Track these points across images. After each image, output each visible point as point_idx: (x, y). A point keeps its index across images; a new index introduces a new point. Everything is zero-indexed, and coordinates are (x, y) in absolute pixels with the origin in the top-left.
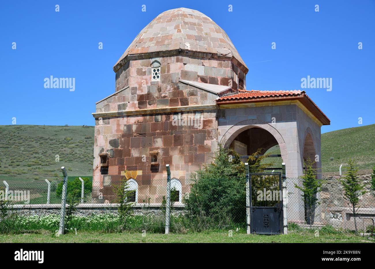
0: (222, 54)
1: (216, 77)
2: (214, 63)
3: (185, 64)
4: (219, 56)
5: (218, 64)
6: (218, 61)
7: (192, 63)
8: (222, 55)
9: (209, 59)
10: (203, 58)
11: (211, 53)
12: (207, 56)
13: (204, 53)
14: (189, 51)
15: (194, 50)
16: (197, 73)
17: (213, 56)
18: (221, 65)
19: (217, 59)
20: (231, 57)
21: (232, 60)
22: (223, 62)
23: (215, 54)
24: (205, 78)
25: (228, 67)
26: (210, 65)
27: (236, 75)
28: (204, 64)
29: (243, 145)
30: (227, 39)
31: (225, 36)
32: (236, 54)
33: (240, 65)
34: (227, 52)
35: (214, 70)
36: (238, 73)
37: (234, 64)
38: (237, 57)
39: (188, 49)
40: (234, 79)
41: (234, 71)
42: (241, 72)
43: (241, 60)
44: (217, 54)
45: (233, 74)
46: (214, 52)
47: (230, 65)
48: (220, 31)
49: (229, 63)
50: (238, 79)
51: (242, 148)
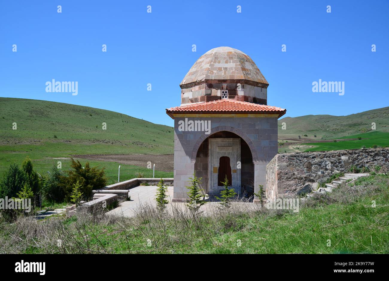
0: (199, 81)
1: (197, 97)
2: (197, 87)
3: (184, 94)
5: (199, 88)
7: (187, 91)
9: (195, 86)
10: (192, 87)
11: (193, 82)
12: (192, 85)
13: (191, 83)
15: (185, 83)
16: (189, 97)
17: (195, 84)
18: (200, 88)
19: (198, 85)
20: (204, 80)
21: (206, 82)
22: (201, 86)
24: (193, 99)
26: (195, 90)
27: (217, 90)
28: (192, 90)
29: (231, 139)
30: (223, 63)
31: (219, 62)
32: (223, 74)
33: (225, 81)
34: (202, 78)
35: (197, 92)
36: (224, 87)
37: (213, 83)
38: (222, 76)
39: (183, 84)
40: (213, 95)
41: (214, 88)
42: (230, 84)
43: (230, 76)
44: (197, 81)
45: (209, 92)
46: (195, 81)
47: (205, 86)
48: (212, 61)
49: (204, 85)
50: (227, 91)
51: (231, 141)
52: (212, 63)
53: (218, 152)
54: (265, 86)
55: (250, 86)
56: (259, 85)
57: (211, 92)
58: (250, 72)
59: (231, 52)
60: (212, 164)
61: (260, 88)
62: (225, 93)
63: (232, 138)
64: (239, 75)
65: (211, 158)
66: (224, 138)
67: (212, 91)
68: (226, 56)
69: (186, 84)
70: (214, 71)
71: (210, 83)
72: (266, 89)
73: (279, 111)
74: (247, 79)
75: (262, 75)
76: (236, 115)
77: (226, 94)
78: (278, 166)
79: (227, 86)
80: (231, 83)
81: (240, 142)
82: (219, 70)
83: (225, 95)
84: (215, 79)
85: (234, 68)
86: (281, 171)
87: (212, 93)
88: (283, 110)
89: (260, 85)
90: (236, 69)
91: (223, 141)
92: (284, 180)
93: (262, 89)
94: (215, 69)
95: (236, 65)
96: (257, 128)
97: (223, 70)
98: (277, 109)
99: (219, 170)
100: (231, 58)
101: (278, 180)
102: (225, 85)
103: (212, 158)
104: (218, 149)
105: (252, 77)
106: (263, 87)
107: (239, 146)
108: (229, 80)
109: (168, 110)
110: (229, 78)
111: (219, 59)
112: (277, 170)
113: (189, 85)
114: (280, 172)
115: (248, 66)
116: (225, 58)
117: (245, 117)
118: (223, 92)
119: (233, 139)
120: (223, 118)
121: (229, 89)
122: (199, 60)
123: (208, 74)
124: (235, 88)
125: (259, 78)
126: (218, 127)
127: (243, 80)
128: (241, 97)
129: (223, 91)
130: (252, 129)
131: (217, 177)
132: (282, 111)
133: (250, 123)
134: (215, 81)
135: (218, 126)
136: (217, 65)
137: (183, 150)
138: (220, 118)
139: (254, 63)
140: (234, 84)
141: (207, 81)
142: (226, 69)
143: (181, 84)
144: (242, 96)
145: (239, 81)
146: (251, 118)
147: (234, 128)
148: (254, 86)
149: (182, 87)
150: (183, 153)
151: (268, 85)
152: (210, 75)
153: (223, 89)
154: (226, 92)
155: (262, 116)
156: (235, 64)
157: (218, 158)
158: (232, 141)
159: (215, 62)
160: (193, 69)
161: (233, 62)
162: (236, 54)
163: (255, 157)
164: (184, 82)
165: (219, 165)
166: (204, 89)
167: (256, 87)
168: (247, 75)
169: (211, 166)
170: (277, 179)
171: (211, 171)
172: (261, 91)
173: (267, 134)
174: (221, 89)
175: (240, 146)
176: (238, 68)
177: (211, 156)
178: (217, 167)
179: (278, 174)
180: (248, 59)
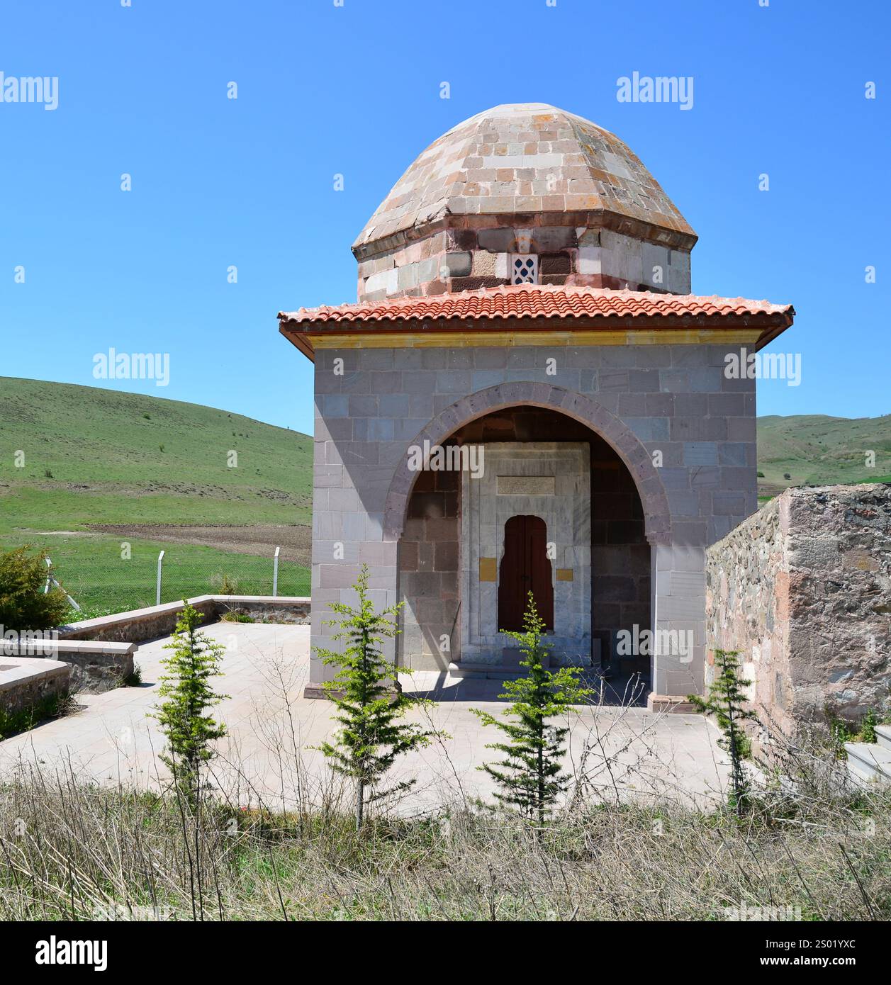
0: (422, 223)
1: (418, 287)
2: (415, 250)
3: (366, 279)
4: (419, 229)
5: (423, 250)
6: (423, 242)
7: (380, 269)
8: (423, 225)
9: (407, 245)
10: (395, 249)
11: (403, 231)
12: (398, 242)
13: (391, 235)
14: (367, 245)
15: (372, 239)
16: (384, 291)
17: (408, 236)
18: (427, 252)
19: (418, 238)
20: (442, 218)
21: (451, 225)
22: (431, 239)
23: (409, 228)
25: (441, 249)
26: (408, 260)
27: (494, 255)
28: (397, 264)
29: (551, 448)
30: (515, 154)
31: (502, 152)
32: (517, 192)
33: (523, 219)
34: (436, 210)
35: (415, 268)
36: (521, 243)
37: (476, 227)
38: (514, 199)
39: (365, 241)
40: (477, 273)
41: (481, 248)
42: (547, 231)
43: (546, 199)
44: (414, 225)
45: (462, 261)
46: (409, 224)
47: (445, 242)
48: (472, 149)
49: (444, 236)
50: (534, 258)
51: (549, 456)
52: (475, 155)
53: (497, 497)
54: (683, 241)
55: (625, 239)
56: (659, 239)
57: (471, 261)
58: (625, 186)
59: (547, 117)
60: (476, 547)
61: (662, 250)
62: (524, 266)
63: (554, 444)
64: (585, 197)
65: (471, 522)
66: (522, 444)
67: (475, 258)
68: (527, 129)
69: (376, 241)
70: (481, 184)
71: (466, 228)
72: (685, 255)
73: (762, 313)
74: (612, 209)
75: (669, 202)
76: (575, 335)
77: (529, 270)
78: (793, 547)
79: (533, 239)
80: (551, 225)
81: (589, 457)
82: (500, 177)
83: (524, 273)
84: (486, 211)
85: (560, 171)
86: (806, 571)
87: (475, 267)
88: (781, 308)
89: (662, 237)
90: (568, 173)
91: (517, 456)
92: (823, 618)
93: (674, 253)
94: (487, 175)
95: (568, 160)
96: (667, 390)
97: (515, 178)
98: (754, 306)
99: (500, 568)
100: (550, 135)
101: (795, 616)
102: (524, 236)
103: (476, 521)
104: (497, 486)
105: (632, 204)
106: (674, 247)
107: (581, 473)
108: (540, 213)
109: (285, 317)
110: (541, 209)
111: (499, 142)
112: (787, 568)
113: (386, 242)
114: (806, 579)
115: (613, 165)
116: (523, 137)
117: (612, 343)
118: (519, 263)
119: (559, 448)
120: (518, 349)
121: (541, 249)
122: (426, 155)
123: (459, 193)
124: (563, 245)
125: (661, 212)
126: (497, 388)
127: (598, 211)
128: (592, 279)
129: (516, 257)
130: (645, 394)
131: (495, 596)
132: (776, 314)
133: (634, 368)
134: (486, 219)
135: (495, 382)
136: (492, 162)
137: (349, 482)
138: (504, 351)
139: (637, 160)
140: (564, 232)
141: (452, 219)
142: (529, 173)
143: (356, 244)
144: (594, 275)
145: (580, 217)
146: (638, 349)
147: (566, 390)
148: (643, 240)
149: (360, 253)
150: (351, 497)
151: (696, 238)
152: (466, 197)
153: (517, 250)
154: (530, 263)
155: (688, 337)
156: (562, 155)
157: (498, 520)
158: (557, 455)
159: (485, 151)
160: (402, 188)
161: (557, 150)
162: (568, 122)
163: (660, 514)
164: (367, 235)
165: (501, 548)
166: (444, 252)
167: (647, 246)
168: (612, 196)
169: (472, 552)
170: (787, 613)
171: (470, 572)
172: (670, 263)
173: (708, 416)
174: (512, 249)
175: (589, 474)
176: (578, 168)
177: (471, 513)
178: (496, 559)
179: (793, 589)
180: (613, 143)
